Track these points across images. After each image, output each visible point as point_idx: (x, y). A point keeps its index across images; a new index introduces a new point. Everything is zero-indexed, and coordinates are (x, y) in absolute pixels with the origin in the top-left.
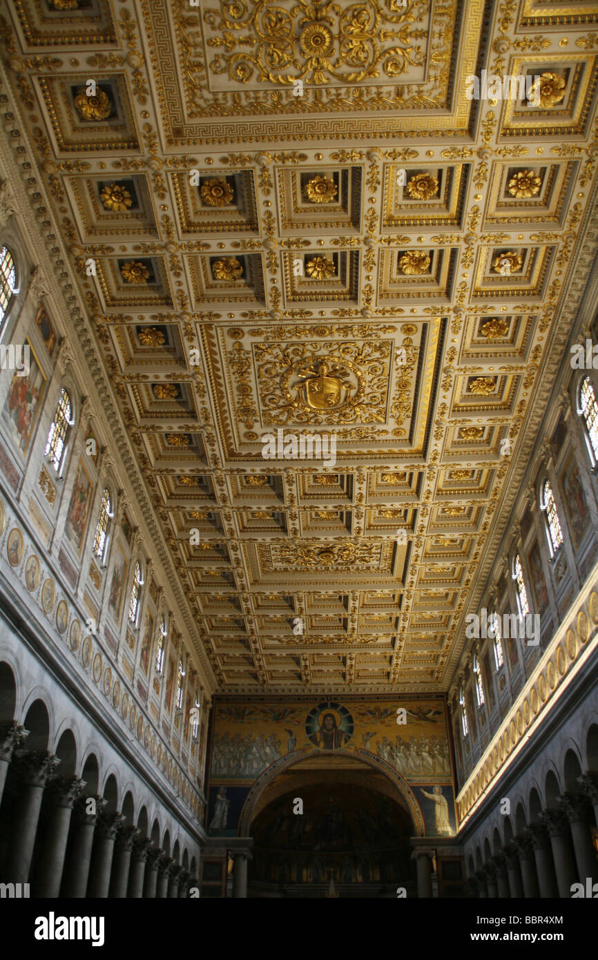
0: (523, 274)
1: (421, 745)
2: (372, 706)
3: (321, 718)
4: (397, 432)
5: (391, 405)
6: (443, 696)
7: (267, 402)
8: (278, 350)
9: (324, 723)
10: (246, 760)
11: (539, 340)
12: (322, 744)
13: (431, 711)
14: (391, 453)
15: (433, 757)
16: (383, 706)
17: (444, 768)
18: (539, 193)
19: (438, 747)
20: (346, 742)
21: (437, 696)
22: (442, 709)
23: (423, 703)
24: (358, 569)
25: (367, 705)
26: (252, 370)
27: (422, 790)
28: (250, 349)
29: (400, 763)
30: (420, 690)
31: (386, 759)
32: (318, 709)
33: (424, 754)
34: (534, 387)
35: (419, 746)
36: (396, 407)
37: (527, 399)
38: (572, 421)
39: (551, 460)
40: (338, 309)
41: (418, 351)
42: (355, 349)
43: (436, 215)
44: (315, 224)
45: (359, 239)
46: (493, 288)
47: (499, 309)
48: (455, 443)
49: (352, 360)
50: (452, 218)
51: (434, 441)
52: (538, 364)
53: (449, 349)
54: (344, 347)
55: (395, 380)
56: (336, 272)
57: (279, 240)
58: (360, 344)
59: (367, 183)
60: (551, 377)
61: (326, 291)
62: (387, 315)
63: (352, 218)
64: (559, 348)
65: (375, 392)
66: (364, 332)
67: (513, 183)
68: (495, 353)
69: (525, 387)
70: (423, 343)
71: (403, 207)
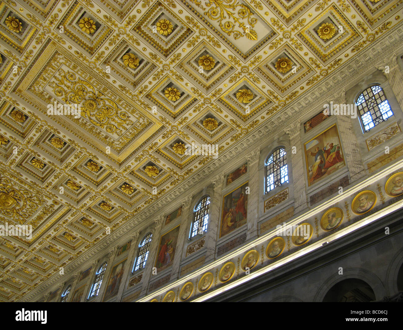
0: (109, 212)
5: (30, 221)
11: (100, 237)
18: (131, 194)
34: (88, 250)
36: (31, 223)
37: (83, 252)
38: (92, 274)
39: (76, 281)
40: (34, 182)
41: (54, 211)
42: (30, 195)
43: (92, 178)
44: (47, 151)
45: (59, 168)
46: (95, 210)
47: (92, 219)
48: (45, 248)
49: (26, 197)
50: (97, 182)
51: (37, 244)
52: (95, 243)
53: (65, 219)
54: (26, 191)
55: (38, 214)
56: (43, 169)
57: (29, 148)
58: (34, 195)
59: (75, 155)
60: (96, 251)
61: (34, 172)
62: (51, 195)
63: (62, 159)
64: (105, 244)
65: (27, 213)
66: (38, 192)
67: (124, 186)
68: (82, 230)
69: (85, 247)
70: (58, 209)
71: (83, 167)
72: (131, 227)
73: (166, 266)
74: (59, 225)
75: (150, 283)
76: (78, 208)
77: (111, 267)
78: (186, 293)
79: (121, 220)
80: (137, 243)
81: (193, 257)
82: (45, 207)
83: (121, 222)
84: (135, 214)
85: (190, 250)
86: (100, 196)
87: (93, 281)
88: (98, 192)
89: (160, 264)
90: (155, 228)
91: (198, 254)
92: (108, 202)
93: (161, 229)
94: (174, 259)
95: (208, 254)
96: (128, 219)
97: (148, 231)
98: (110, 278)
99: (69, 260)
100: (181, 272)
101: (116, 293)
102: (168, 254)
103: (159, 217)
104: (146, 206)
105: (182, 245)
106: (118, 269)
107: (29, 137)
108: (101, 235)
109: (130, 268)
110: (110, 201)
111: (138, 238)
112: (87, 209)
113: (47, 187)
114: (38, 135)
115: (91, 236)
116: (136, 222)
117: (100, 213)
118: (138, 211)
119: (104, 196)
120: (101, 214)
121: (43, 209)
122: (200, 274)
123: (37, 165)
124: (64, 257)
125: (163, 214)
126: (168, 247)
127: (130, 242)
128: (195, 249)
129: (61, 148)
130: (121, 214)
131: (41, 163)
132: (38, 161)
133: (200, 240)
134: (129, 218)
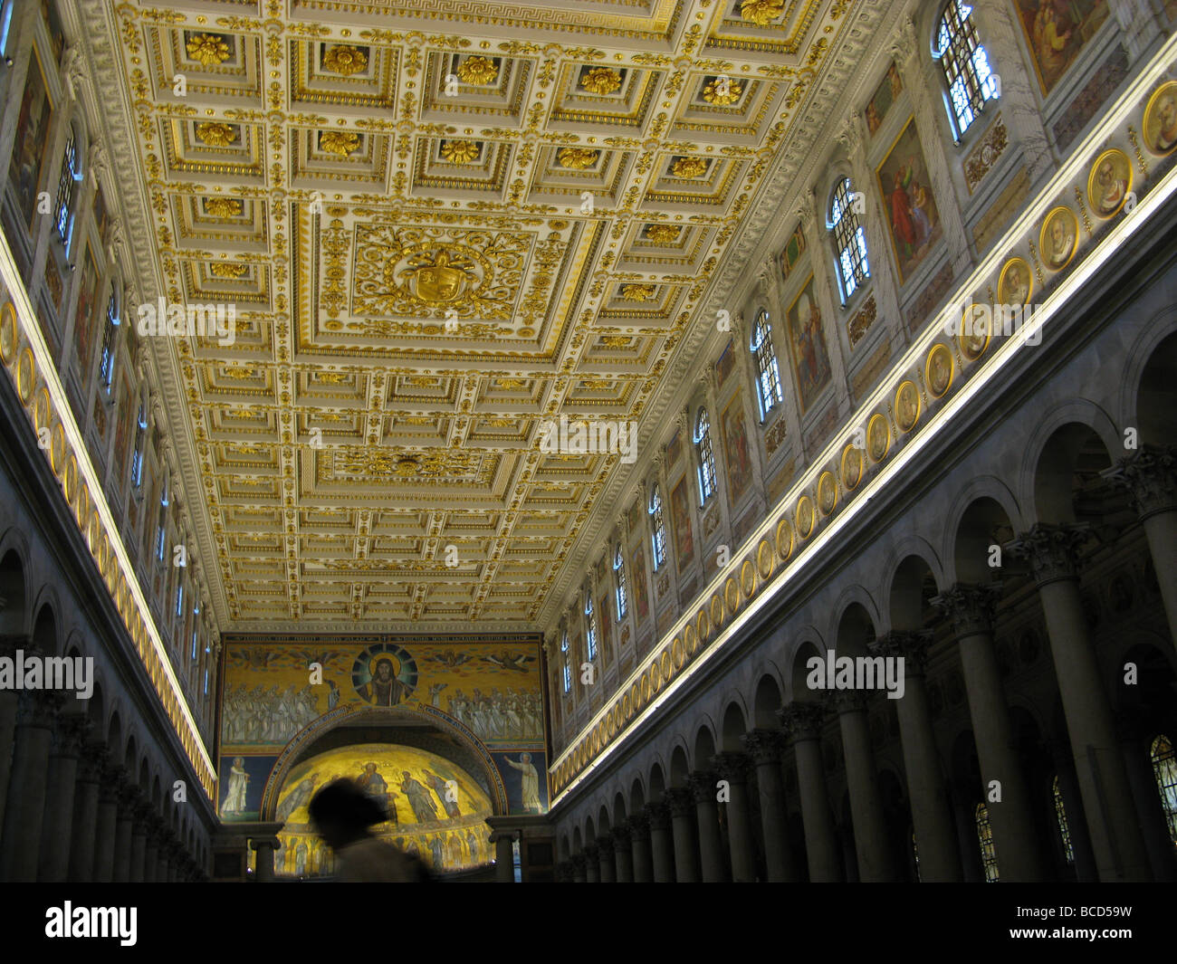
0: (706, 178)
1: (506, 701)
2: (443, 650)
3: (373, 664)
4: (524, 332)
5: (521, 301)
6: (537, 637)
7: (362, 288)
8: (388, 232)
9: (377, 670)
10: (271, 721)
11: (714, 252)
12: (374, 700)
13: (520, 657)
14: (513, 355)
15: (521, 716)
16: (457, 650)
17: (535, 731)
18: (737, 102)
19: (528, 703)
20: (407, 696)
21: (530, 638)
22: (535, 654)
23: (510, 647)
24: (446, 482)
25: (436, 648)
26: (350, 252)
27: (506, 757)
28: (351, 228)
29: (478, 724)
30: (507, 630)
31: (460, 718)
32: (369, 653)
33: (510, 712)
34: (701, 300)
35: (504, 702)
36: (527, 304)
37: (691, 311)
38: (743, 355)
39: (712, 390)
40: (476, 201)
41: (565, 248)
42: (487, 239)
43: (613, 113)
44: (464, 108)
45: (517, 132)
46: (668, 191)
47: (671, 217)
48: (595, 349)
49: (480, 250)
50: (632, 118)
51: (570, 348)
52: (710, 276)
53: (604, 253)
54: (473, 235)
55: (530, 276)
56: (479, 158)
57: (417, 124)
58: (495, 234)
59: (539, 78)
60: (723, 293)
61: (463, 178)
62: (536, 212)
63: (511, 106)
64: (737, 265)
65: (504, 286)
66: (501, 222)
67: (708, 89)
68: (660, 259)
69: (691, 299)
70: (572, 239)
71: (575, 99)
72: (783, 188)
73: (926, 245)
74: (596, 275)
75: (905, 310)
76: (621, 207)
77: (782, 316)
78: (1016, 291)
79: (746, 182)
80: (817, 221)
81: (991, 188)
82: (540, 250)
83: (750, 187)
84: (775, 148)
85: (975, 172)
86: (661, 149)
87: (753, 373)
88: (649, 141)
89: (908, 247)
90: (849, 158)
91: (1003, 173)
92: (689, 152)
93: (867, 154)
94: (941, 217)
95: (1030, 157)
96: (763, 171)
97: (833, 175)
98: (793, 346)
99: (666, 349)
100: (976, 241)
101: (828, 374)
102: (916, 210)
103: (843, 122)
104: (792, 111)
105: (944, 170)
106: (804, 312)
107: (401, 96)
108: (714, 246)
109: (832, 295)
110: (693, 146)
111: (816, 207)
112: (646, 200)
113: (516, 196)
114: (419, 79)
115: (691, 261)
116: (790, 168)
117: (683, 192)
118: (781, 136)
119: (671, 142)
120: (687, 193)
121: (537, 258)
122: (1031, 224)
123: (461, 157)
124: (651, 346)
125: (851, 109)
126: (908, 192)
127: (799, 227)
128: (985, 161)
129: (495, 81)
130: (738, 166)
131: (468, 146)
132: (457, 144)
133: (991, 131)
134: (765, 165)
